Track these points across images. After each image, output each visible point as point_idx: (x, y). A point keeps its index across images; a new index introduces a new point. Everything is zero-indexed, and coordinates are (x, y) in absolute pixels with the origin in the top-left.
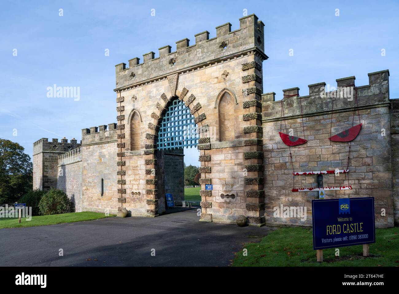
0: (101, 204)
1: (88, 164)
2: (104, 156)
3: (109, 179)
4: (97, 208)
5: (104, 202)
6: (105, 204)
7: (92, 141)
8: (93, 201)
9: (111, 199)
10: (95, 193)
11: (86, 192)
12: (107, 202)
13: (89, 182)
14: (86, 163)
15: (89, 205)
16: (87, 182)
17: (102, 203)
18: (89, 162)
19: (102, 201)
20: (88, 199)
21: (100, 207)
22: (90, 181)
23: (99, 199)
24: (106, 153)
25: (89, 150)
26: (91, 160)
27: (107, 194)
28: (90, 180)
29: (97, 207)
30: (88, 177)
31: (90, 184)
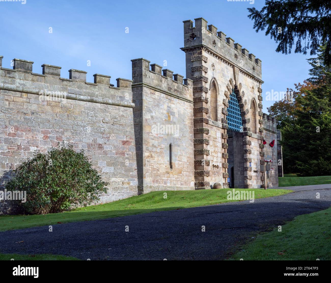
0: (170, 179)
1: (152, 117)
2: (173, 114)
3: (179, 146)
4: (165, 185)
5: (173, 177)
6: (175, 179)
7: (158, 85)
8: (159, 176)
9: (181, 173)
10: (162, 163)
11: (148, 160)
12: (177, 176)
13: (153, 145)
14: (149, 115)
15: (153, 181)
16: (151, 144)
17: (172, 179)
18: (154, 114)
19: (171, 175)
20: (152, 173)
21: (169, 185)
22: (155, 145)
23: (168, 173)
24: (175, 111)
25: (153, 96)
26: (157, 113)
27: (177, 166)
28: (156, 143)
29: (165, 183)
30: (152, 137)
31: (154, 149)
